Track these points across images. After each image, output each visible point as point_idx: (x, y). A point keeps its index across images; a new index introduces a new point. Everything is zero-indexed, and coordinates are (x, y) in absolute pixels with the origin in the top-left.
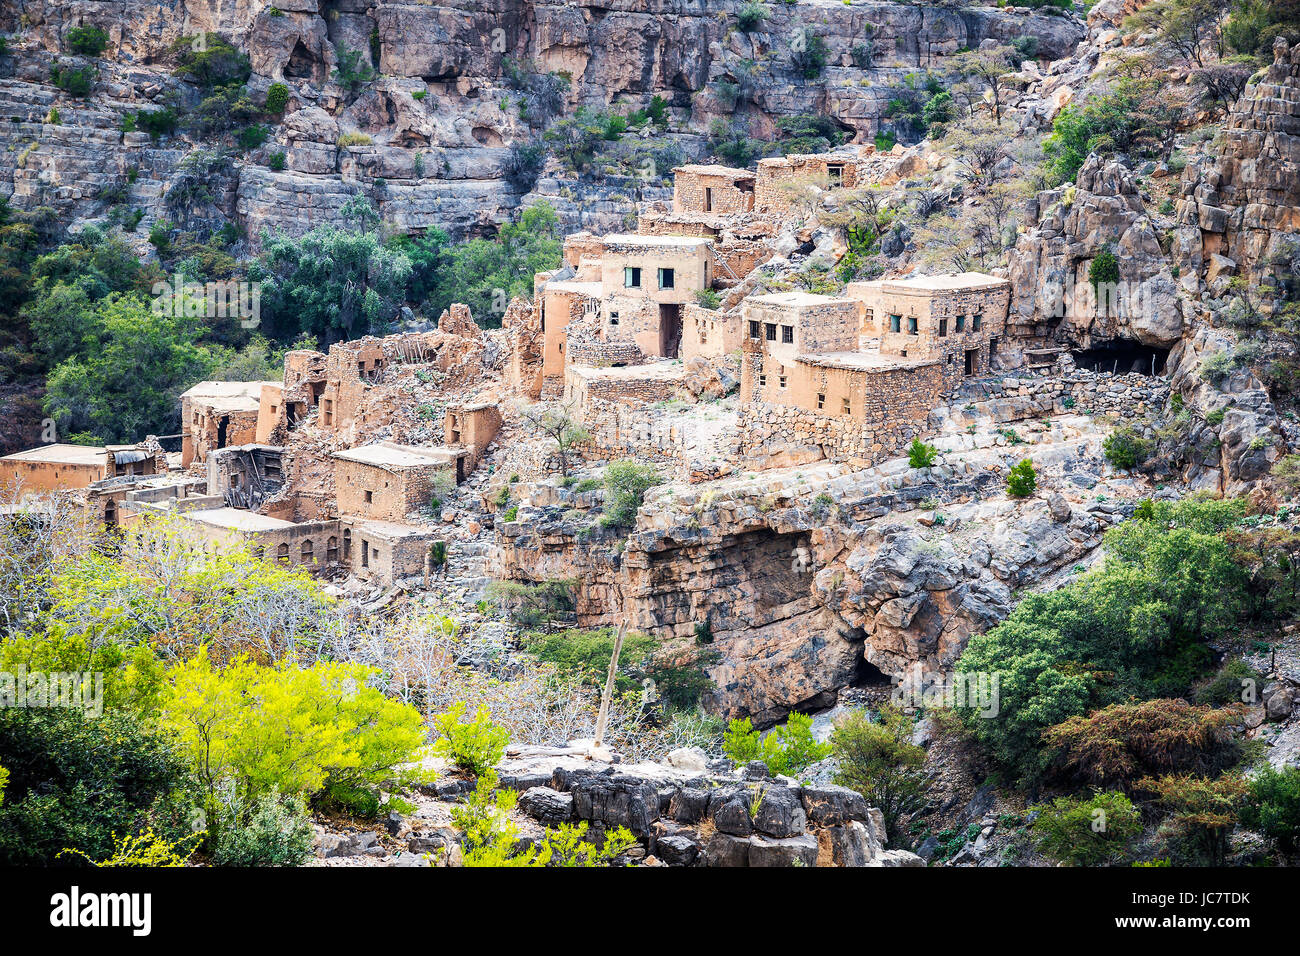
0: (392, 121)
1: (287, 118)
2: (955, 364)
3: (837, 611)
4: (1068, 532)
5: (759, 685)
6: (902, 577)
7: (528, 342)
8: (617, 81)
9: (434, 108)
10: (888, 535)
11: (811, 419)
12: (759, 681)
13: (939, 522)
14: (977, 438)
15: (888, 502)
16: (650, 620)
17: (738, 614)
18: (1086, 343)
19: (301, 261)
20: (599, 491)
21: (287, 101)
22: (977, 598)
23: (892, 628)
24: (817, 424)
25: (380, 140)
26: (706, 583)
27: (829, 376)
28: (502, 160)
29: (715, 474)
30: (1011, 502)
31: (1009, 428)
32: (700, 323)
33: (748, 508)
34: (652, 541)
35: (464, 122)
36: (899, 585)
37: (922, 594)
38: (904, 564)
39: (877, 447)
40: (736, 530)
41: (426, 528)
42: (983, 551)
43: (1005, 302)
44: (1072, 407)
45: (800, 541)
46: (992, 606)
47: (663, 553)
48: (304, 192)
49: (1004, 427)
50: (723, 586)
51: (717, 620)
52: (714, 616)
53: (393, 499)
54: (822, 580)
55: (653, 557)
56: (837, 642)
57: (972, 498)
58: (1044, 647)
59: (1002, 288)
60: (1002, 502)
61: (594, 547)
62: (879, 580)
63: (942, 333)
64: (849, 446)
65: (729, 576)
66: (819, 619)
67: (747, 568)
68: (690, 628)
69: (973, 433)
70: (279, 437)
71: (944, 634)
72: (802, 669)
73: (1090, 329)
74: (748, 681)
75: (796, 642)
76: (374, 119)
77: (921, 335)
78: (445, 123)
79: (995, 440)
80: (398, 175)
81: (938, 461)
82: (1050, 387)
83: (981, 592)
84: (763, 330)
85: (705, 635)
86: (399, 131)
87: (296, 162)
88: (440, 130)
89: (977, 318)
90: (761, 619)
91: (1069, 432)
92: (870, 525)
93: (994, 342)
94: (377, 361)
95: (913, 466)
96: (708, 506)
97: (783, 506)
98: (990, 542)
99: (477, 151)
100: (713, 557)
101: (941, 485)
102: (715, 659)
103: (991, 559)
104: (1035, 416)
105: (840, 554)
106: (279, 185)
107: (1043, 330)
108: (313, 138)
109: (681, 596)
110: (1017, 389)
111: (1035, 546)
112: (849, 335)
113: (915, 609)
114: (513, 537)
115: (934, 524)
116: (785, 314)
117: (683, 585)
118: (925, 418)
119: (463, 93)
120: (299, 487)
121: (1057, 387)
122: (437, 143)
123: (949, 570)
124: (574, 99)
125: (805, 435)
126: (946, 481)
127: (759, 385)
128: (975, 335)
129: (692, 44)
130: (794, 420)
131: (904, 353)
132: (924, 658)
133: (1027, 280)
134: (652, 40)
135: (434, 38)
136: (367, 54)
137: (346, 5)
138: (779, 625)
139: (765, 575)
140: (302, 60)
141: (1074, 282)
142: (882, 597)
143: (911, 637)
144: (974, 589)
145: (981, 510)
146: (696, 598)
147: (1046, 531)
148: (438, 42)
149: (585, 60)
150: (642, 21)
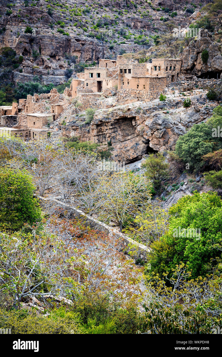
0: (43, 64)
1: (23, 62)
2: (169, 78)
3: (142, 136)
4: (199, 114)
5: (123, 155)
6: (160, 125)
7: (69, 92)
8: (87, 58)
9: (51, 62)
10: (156, 116)
11: (135, 91)
12: (123, 154)
13: (168, 113)
14: (175, 95)
15: (155, 109)
16: (97, 141)
17: (118, 139)
18: (200, 74)
19: (25, 87)
20: (84, 117)
21: (23, 59)
23: (157, 138)
24: (137, 92)
25: (41, 67)
26: (110, 131)
27: (140, 80)
28: (65, 72)
29: (112, 106)
30: (185, 108)
31: (183, 92)
32: (107, 81)
33: (120, 112)
34: (97, 121)
35: (57, 64)
36: (159, 127)
37: (165, 129)
38: (160, 122)
40: (117, 118)
41: (47, 129)
42: (179, 119)
43: (180, 64)
44: (197, 87)
45: (133, 120)
46: (181, 132)
47: (100, 124)
48: (26, 77)
49: (181, 92)
50: (114, 132)
51: (113, 141)
52: (112, 140)
53: (39, 124)
54: (139, 128)
55: (98, 126)
56: (142, 144)
57: (175, 108)
58: (200, 136)
59: (180, 61)
60: (182, 108)
61: (83, 129)
62: (154, 126)
63: (167, 70)
64: (145, 97)
65: (116, 130)
66: (137, 139)
67: (120, 128)
68: (106, 143)
69: (174, 94)
70: (16, 114)
71: (170, 139)
72: (133, 151)
73: (201, 70)
74: (120, 154)
75: (132, 144)
76: (40, 63)
77: (162, 71)
78: (54, 64)
79: (180, 95)
80: (44, 74)
81: (167, 99)
82: (192, 83)
83: (179, 129)
84: (123, 71)
85: (110, 144)
86: (45, 65)
87: (24, 71)
88: (53, 66)
89: (174, 67)
90: (123, 140)
91: (197, 93)
92: (151, 114)
93: (178, 74)
94: (37, 99)
95: (160, 101)
96: (111, 112)
97: (129, 111)
98: (181, 117)
99: (60, 70)
100: (112, 125)
101: (167, 105)
102: (112, 149)
103: (181, 121)
104: (189, 90)
105: (143, 122)
106: (21, 75)
107: (189, 72)
108: (28, 66)
109: (104, 135)
110: (184, 84)
111: (191, 118)
112: (144, 72)
113: (163, 133)
114: (65, 128)
115: (167, 113)
116: (129, 66)
117: (104, 132)
118: (163, 90)
119: (57, 59)
120: (20, 124)
121: (194, 83)
122: (52, 68)
123: (171, 123)
124: (78, 61)
125: (134, 95)
126: (169, 104)
127: (122, 85)
128: (174, 72)
129: (101, 51)
130: (131, 92)
131: (157, 75)
132: (164, 145)
133: (186, 59)
134: (93, 50)
135: (51, 48)
136: (38, 51)
137: (34, 42)
138: (128, 141)
139: (124, 130)
140: (26, 52)
141: (197, 59)
142: (154, 130)
143: (161, 140)
144: (177, 128)
145: (177, 110)
146: (108, 135)
147: (194, 114)
148: (52, 49)
149: (80, 54)
150: (91, 46)
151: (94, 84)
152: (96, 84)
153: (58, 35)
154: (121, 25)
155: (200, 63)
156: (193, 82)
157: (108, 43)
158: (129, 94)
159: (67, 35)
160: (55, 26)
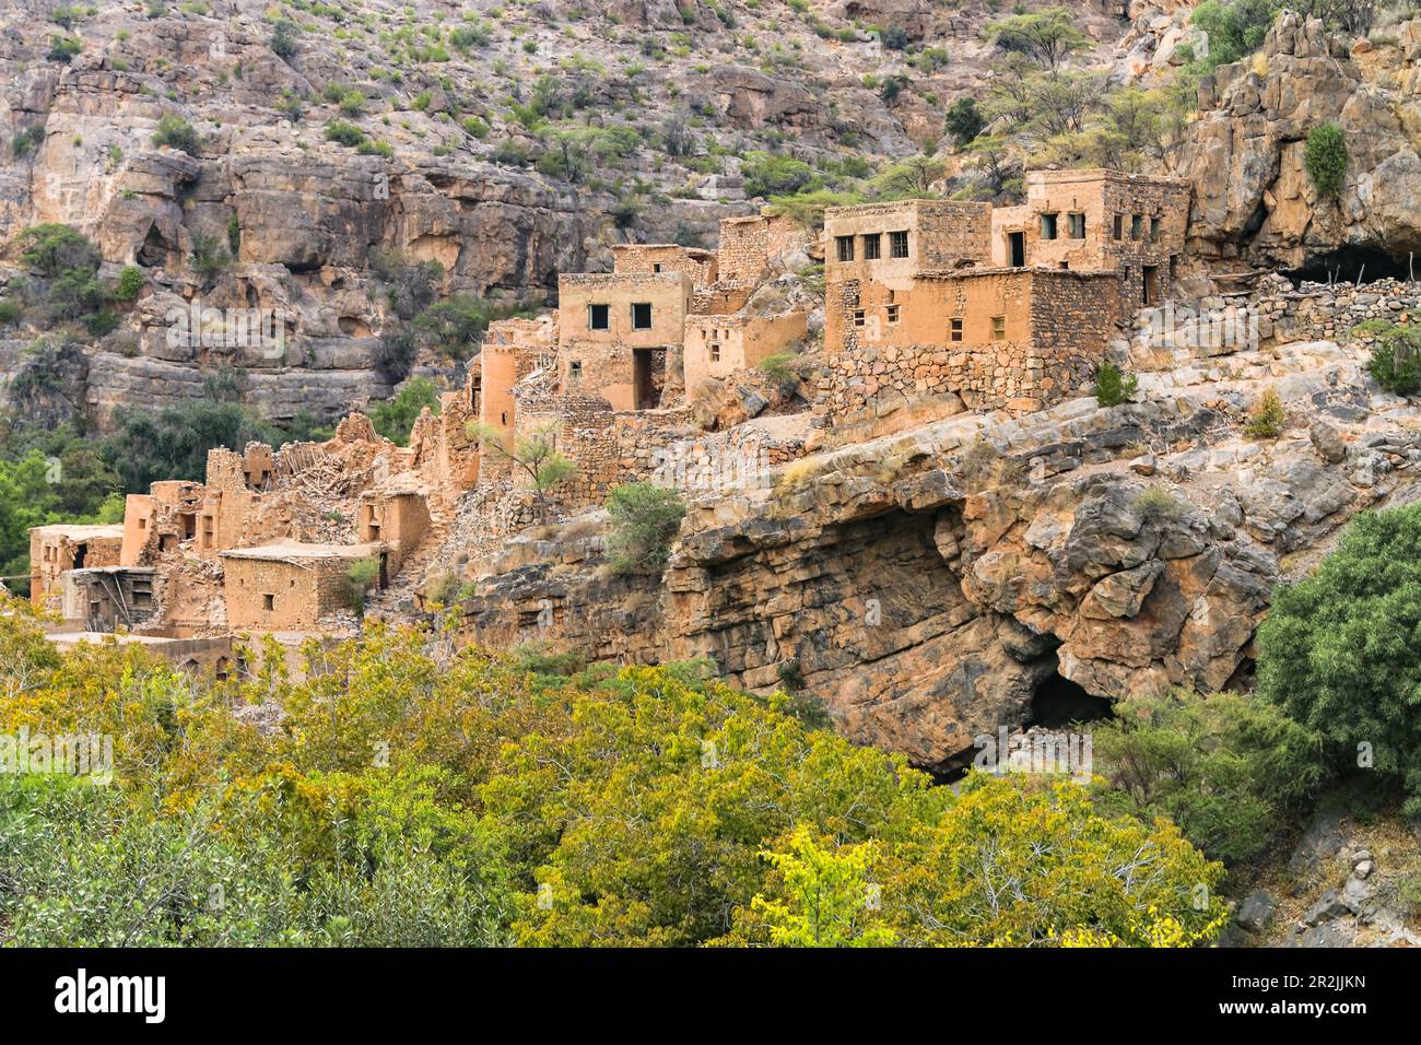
1: (140, 303)
2: (1132, 281)
3: (1008, 617)
4: (1346, 476)
6: (1130, 538)
7: (457, 424)
8: (490, 273)
9: (297, 296)
10: (1093, 486)
11: (941, 357)
13: (1159, 471)
14: (1179, 375)
15: (1078, 452)
16: (707, 666)
17: (842, 643)
18: (1298, 258)
19: (160, 435)
20: (595, 539)
21: (141, 286)
22: (1235, 566)
23: (1108, 620)
24: (953, 362)
26: (794, 601)
27: (969, 289)
28: (372, 350)
29: (798, 450)
30: (1254, 445)
31: (1220, 360)
32: (709, 335)
33: (863, 479)
34: (717, 542)
35: (329, 310)
36: (1123, 551)
37: (1157, 565)
38: (1128, 521)
39: (1047, 383)
40: (842, 515)
42: (1232, 505)
43: (1185, 207)
45: (940, 525)
46: (1258, 577)
47: (733, 560)
48: (160, 378)
49: (1212, 361)
50: (820, 606)
51: (810, 655)
52: (805, 652)
53: (301, 600)
54: (986, 570)
55: (715, 569)
56: (1003, 665)
57: (1195, 442)
59: (1182, 186)
60: (1239, 445)
62: (1092, 545)
63: (1118, 236)
64: (1006, 385)
65: (828, 589)
66: (970, 637)
67: (853, 579)
68: (770, 672)
69: (1170, 370)
70: (148, 557)
71: (1189, 622)
72: (951, 709)
73: (1303, 238)
74: (866, 735)
75: (937, 673)
76: (233, 307)
77: (1090, 236)
78: (310, 310)
79: (1205, 375)
80: (260, 363)
81: (1140, 397)
83: (1241, 558)
84: (860, 246)
85: (795, 678)
87: (149, 348)
88: (305, 317)
89: (1155, 222)
90: (878, 649)
91: (1307, 360)
92: (1055, 482)
93: (1174, 260)
94: (265, 473)
95: (1103, 405)
96: (799, 485)
97: (919, 470)
98: (1239, 493)
99: (344, 341)
100: (806, 562)
101: (1147, 429)
103: (1244, 514)
105: (1009, 530)
106: (133, 371)
107: (1232, 249)
109: (754, 628)
111: (1302, 498)
113: (1148, 586)
114: (474, 614)
115: (1154, 472)
116: (892, 217)
117: (758, 609)
118: (1101, 352)
119: (328, 283)
120: (175, 615)
121: (1278, 305)
122: (301, 330)
123: (1191, 527)
124: (445, 292)
125: (932, 382)
126: (1154, 423)
127: (853, 326)
128: (1153, 247)
129: (566, 239)
130: (914, 363)
131: (1065, 265)
132: (1159, 661)
133: (1212, 175)
134: (525, 232)
135: (297, 223)
136: (225, 242)
137: (202, 192)
138: (907, 654)
139: (878, 588)
140: (155, 245)
141: (1277, 177)
142: (1095, 574)
143: (1138, 632)
144: (1230, 555)
145: (1213, 457)
146: (779, 626)
147: (1315, 475)
148: (301, 228)
149: (456, 250)
150: (515, 212)
151: (618, 368)
152: (629, 367)
153: (331, 153)
154: (661, 105)
155: (1297, 198)
156: (1274, 303)
157: (606, 194)
158: (897, 375)
159: (383, 153)
160: (314, 111)
